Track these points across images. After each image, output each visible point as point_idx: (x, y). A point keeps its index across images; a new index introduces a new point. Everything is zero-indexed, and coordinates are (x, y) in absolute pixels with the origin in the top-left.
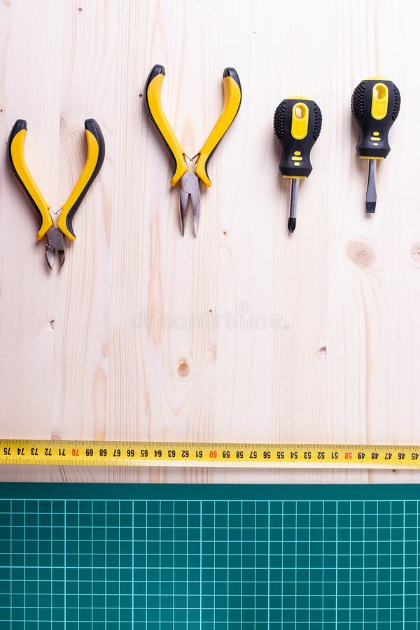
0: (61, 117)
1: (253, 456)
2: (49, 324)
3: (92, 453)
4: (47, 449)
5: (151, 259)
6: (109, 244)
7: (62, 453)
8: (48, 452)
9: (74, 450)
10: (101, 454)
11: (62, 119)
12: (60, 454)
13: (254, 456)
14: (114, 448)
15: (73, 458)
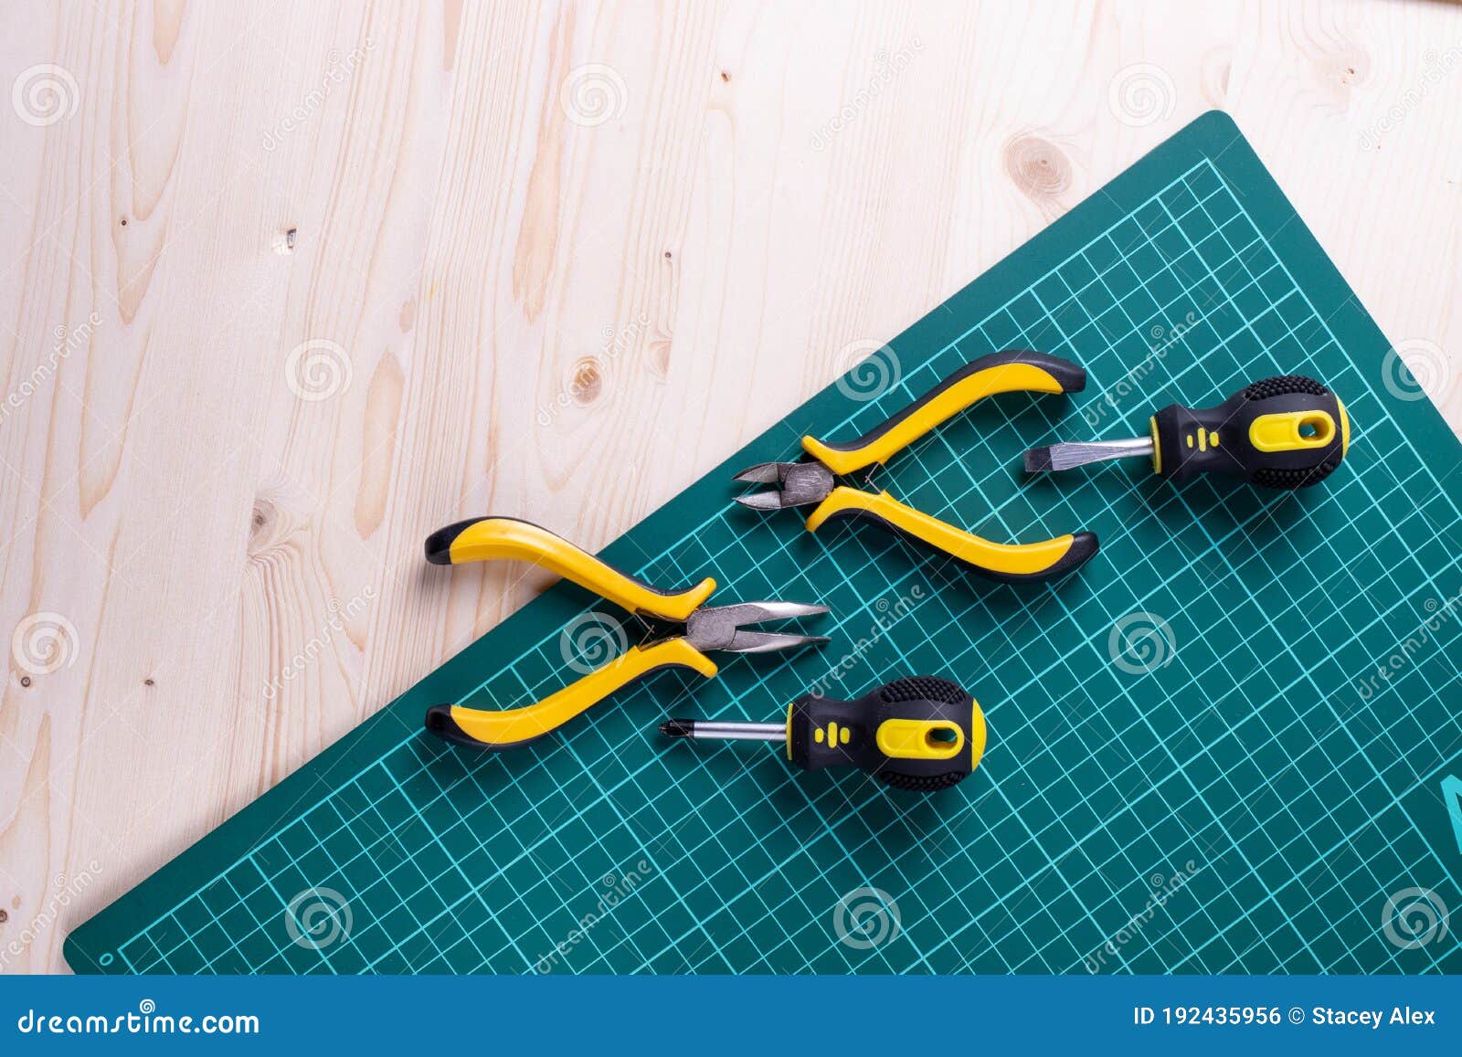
2: (284, 237)
6: (448, 67)
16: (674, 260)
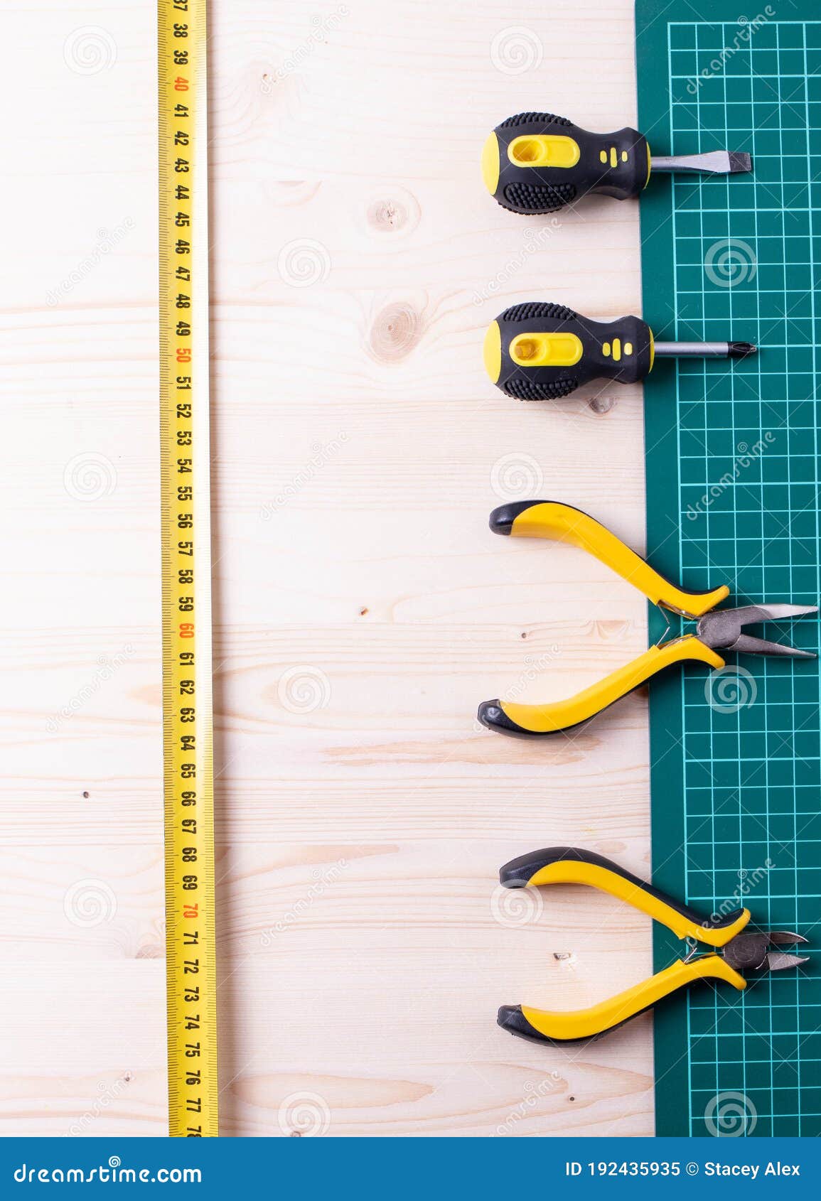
0: (137, 957)
1: (187, 550)
2: (562, 962)
3: (191, 877)
4: (186, 970)
5: (421, 761)
6: (396, 849)
7: (192, 939)
8: (192, 967)
9: (186, 915)
10: (194, 859)
11: (140, 955)
12: (195, 942)
13: (186, 548)
14: (178, 832)
15: (202, 916)
16: (527, 631)
